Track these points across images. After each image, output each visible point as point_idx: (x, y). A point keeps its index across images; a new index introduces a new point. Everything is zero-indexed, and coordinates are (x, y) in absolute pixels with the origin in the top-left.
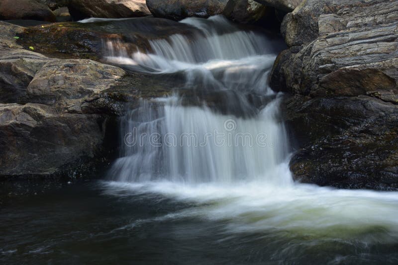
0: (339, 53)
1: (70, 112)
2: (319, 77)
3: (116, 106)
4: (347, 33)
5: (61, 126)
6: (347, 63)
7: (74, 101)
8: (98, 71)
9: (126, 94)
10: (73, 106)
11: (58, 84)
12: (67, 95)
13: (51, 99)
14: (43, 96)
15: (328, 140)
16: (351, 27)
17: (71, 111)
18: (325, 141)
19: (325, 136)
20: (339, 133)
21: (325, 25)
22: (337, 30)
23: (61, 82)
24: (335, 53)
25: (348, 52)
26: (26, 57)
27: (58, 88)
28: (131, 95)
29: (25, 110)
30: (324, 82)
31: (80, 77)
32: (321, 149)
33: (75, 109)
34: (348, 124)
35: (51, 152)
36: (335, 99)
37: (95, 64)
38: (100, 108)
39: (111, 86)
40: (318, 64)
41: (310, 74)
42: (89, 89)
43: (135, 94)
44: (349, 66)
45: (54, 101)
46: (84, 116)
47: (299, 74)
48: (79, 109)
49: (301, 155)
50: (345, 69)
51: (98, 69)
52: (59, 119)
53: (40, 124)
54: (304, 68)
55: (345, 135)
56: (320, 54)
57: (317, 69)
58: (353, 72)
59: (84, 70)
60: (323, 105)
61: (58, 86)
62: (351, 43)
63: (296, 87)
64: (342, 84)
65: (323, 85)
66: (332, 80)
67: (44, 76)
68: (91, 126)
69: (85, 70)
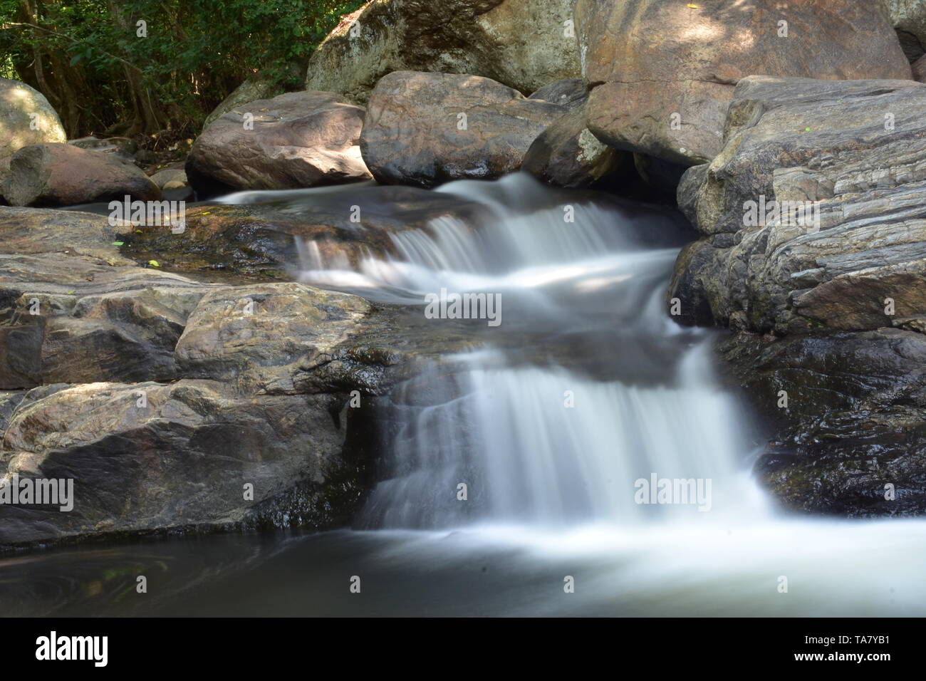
0: (829, 246)
1: (269, 393)
2: (792, 297)
3: (368, 376)
4: (837, 205)
5: (253, 423)
6: (849, 265)
7: (276, 369)
8: (318, 306)
9: (385, 349)
10: (275, 381)
11: (239, 337)
12: (261, 358)
13: (227, 370)
14: (209, 363)
15: (828, 423)
16: (845, 192)
17: (274, 390)
18: (823, 425)
19: (821, 416)
20: (847, 406)
21: (788, 190)
22: (814, 198)
23: (245, 333)
24: (821, 247)
25: (847, 243)
26: (159, 285)
27: (242, 345)
28: (396, 352)
29: (176, 396)
30: (805, 305)
31: (285, 321)
32: (817, 441)
33: (280, 386)
34: (866, 387)
35: (235, 477)
36: (831, 338)
37: (309, 292)
38: (334, 382)
39: (349, 335)
40: (786, 270)
41: (770, 290)
42: (307, 343)
43: (404, 348)
44: (854, 270)
45: (233, 373)
46: (300, 400)
47: (743, 290)
48: (289, 387)
49: (774, 457)
50: (848, 279)
51: (317, 302)
52: (249, 409)
53: (210, 422)
54: (753, 278)
55: (861, 411)
56: (788, 249)
57: (785, 279)
58: (864, 283)
59: (288, 306)
60: (810, 354)
61: (241, 341)
62: (849, 225)
63: (737, 316)
64: (841, 307)
65: (801, 311)
66: (820, 300)
67: (208, 322)
68: (315, 419)
69: (291, 306)
